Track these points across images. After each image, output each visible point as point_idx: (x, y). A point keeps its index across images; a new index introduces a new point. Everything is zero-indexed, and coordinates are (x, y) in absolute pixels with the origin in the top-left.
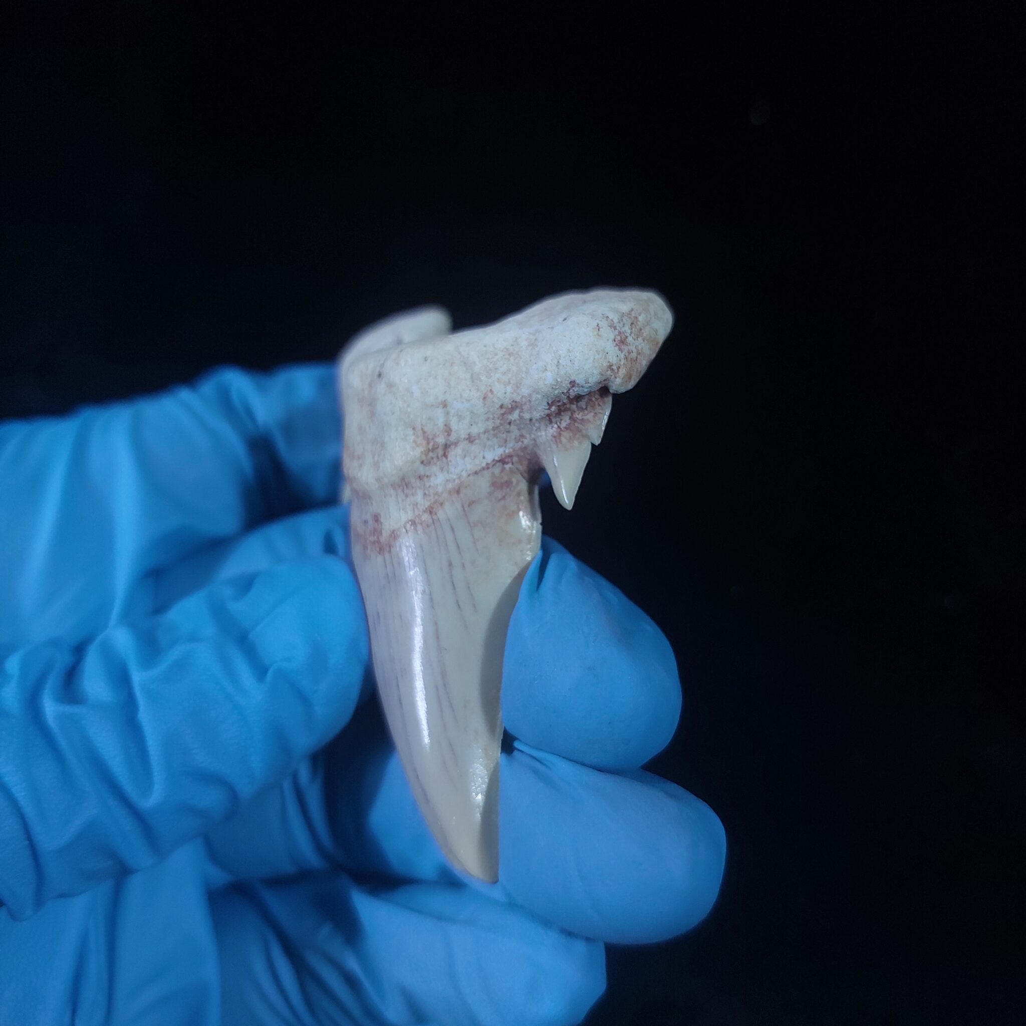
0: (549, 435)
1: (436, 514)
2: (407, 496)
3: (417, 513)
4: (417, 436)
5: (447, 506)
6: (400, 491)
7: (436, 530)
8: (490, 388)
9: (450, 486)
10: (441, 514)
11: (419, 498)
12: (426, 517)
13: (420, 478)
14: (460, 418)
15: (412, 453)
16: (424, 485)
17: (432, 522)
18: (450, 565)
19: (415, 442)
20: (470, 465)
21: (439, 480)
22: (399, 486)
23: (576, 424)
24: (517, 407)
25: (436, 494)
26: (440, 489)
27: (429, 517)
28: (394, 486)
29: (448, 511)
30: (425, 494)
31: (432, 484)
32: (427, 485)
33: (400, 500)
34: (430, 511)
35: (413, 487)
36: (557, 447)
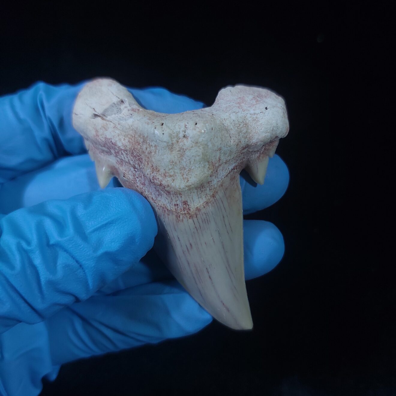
0: (256, 157)
1: (215, 197)
2: (202, 191)
3: (207, 198)
4: (210, 165)
5: (219, 192)
6: (199, 190)
7: (217, 204)
8: (240, 140)
9: (219, 184)
10: (217, 197)
11: (208, 191)
12: (212, 199)
13: (208, 183)
14: (225, 154)
15: (207, 173)
16: (209, 185)
17: (214, 201)
18: (224, 217)
19: (209, 168)
20: (224, 173)
21: (215, 182)
22: (199, 188)
23: (265, 151)
24: (248, 147)
25: (215, 188)
26: (216, 186)
27: (213, 199)
28: (196, 188)
29: (220, 195)
30: (210, 189)
31: (212, 185)
32: (211, 185)
33: (199, 194)
34: (213, 196)
35: (205, 187)
36: (259, 161)
